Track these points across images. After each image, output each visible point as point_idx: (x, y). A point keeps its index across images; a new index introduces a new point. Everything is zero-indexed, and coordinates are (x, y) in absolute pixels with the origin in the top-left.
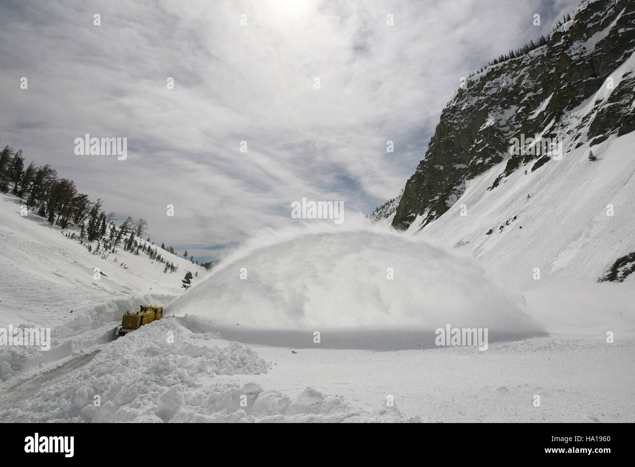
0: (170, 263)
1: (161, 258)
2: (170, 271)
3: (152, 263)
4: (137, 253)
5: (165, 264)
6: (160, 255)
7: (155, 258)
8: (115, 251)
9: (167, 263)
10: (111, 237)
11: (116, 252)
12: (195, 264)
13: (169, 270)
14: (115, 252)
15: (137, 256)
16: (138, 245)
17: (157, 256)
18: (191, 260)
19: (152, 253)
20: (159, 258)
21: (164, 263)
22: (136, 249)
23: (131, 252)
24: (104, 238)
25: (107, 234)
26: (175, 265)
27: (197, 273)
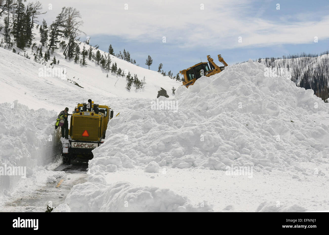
0: (132, 75)
1: (118, 68)
2: (135, 88)
3: (107, 76)
4: (84, 64)
5: (125, 78)
6: (116, 64)
7: (109, 69)
8: (57, 61)
9: (128, 77)
10: (43, 41)
11: (59, 62)
12: (167, 77)
13: (133, 86)
14: (57, 63)
15: (84, 68)
16: (81, 51)
17: (111, 66)
18: (159, 71)
19: (103, 62)
20: (114, 68)
21: (123, 76)
22: (81, 57)
23: (76, 62)
24: (34, 44)
25: (35, 36)
26: (140, 79)
27: (174, 90)
